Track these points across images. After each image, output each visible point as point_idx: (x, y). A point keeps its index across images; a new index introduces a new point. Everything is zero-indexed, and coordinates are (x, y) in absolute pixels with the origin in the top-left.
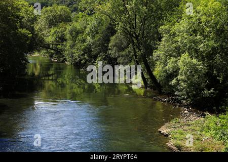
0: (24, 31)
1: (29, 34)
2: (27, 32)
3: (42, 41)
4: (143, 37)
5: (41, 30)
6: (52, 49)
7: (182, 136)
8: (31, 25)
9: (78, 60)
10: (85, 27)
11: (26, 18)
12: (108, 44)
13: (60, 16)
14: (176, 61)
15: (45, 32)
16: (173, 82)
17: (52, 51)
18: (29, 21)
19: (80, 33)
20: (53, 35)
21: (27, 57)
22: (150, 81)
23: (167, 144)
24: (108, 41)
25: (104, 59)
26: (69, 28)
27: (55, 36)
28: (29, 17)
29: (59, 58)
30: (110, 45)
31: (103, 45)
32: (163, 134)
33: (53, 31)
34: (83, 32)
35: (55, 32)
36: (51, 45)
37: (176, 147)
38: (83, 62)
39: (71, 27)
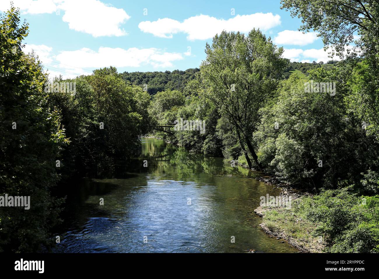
0: (135, 114)
1: (140, 117)
2: (138, 115)
3: (155, 124)
4: (245, 119)
5: (155, 113)
6: (165, 132)
7: (277, 217)
8: (144, 109)
9: (188, 142)
10: (195, 110)
11: (140, 102)
12: (215, 126)
13: (173, 100)
14: (274, 142)
15: (158, 115)
16: (272, 162)
17: (165, 133)
18: (142, 105)
19: (191, 116)
20: (166, 118)
21: (140, 139)
22: (254, 162)
23: (260, 225)
24: (216, 123)
25: (212, 140)
26: (180, 111)
27: (168, 119)
28: (142, 102)
29: (171, 139)
30: (217, 127)
31: (211, 127)
32: (258, 215)
33: (166, 114)
34: (193, 115)
35: (168, 115)
36: (164, 128)
37: (269, 228)
38: (192, 143)
39: (182, 110)
